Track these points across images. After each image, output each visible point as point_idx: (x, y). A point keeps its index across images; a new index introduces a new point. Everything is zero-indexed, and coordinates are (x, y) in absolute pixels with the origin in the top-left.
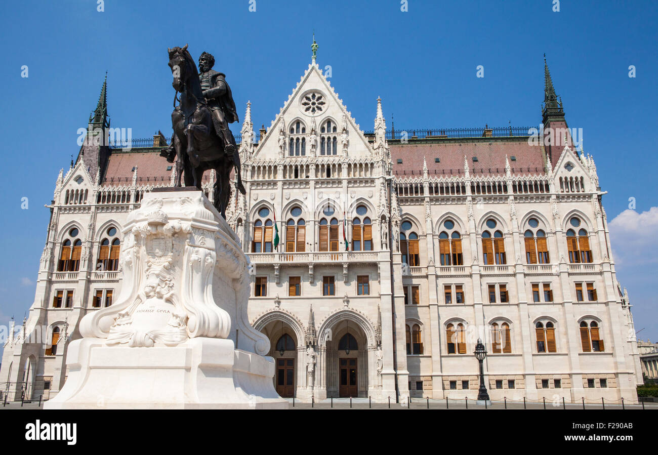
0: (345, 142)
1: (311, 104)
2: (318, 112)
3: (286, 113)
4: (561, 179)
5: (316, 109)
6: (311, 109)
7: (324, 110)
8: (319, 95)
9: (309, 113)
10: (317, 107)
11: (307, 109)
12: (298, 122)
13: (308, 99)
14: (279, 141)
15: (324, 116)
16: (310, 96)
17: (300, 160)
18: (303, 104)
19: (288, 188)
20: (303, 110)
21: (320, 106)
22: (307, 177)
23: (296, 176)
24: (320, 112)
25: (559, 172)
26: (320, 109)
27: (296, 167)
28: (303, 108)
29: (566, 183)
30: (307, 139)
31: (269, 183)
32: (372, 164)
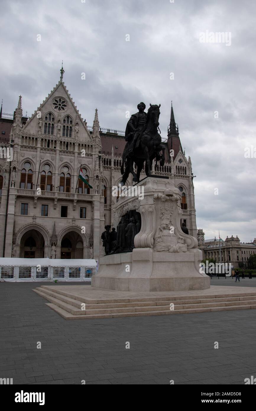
0: (77, 131)
1: (58, 105)
2: (62, 111)
3: (44, 107)
4: (176, 166)
5: (61, 108)
6: (58, 108)
7: (66, 110)
8: (63, 101)
9: (57, 110)
10: (62, 107)
11: (56, 108)
12: (50, 114)
13: (56, 101)
14: (39, 124)
15: (66, 114)
16: (58, 100)
17: (51, 137)
18: (53, 104)
19: (43, 153)
20: (54, 108)
21: (63, 107)
22: (55, 148)
23: (48, 146)
24: (63, 111)
25: (176, 163)
26: (63, 109)
27: (49, 140)
28: (53, 106)
29: (178, 169)
30: (55, 125)
31: (32, 148)
32: (92, 146)
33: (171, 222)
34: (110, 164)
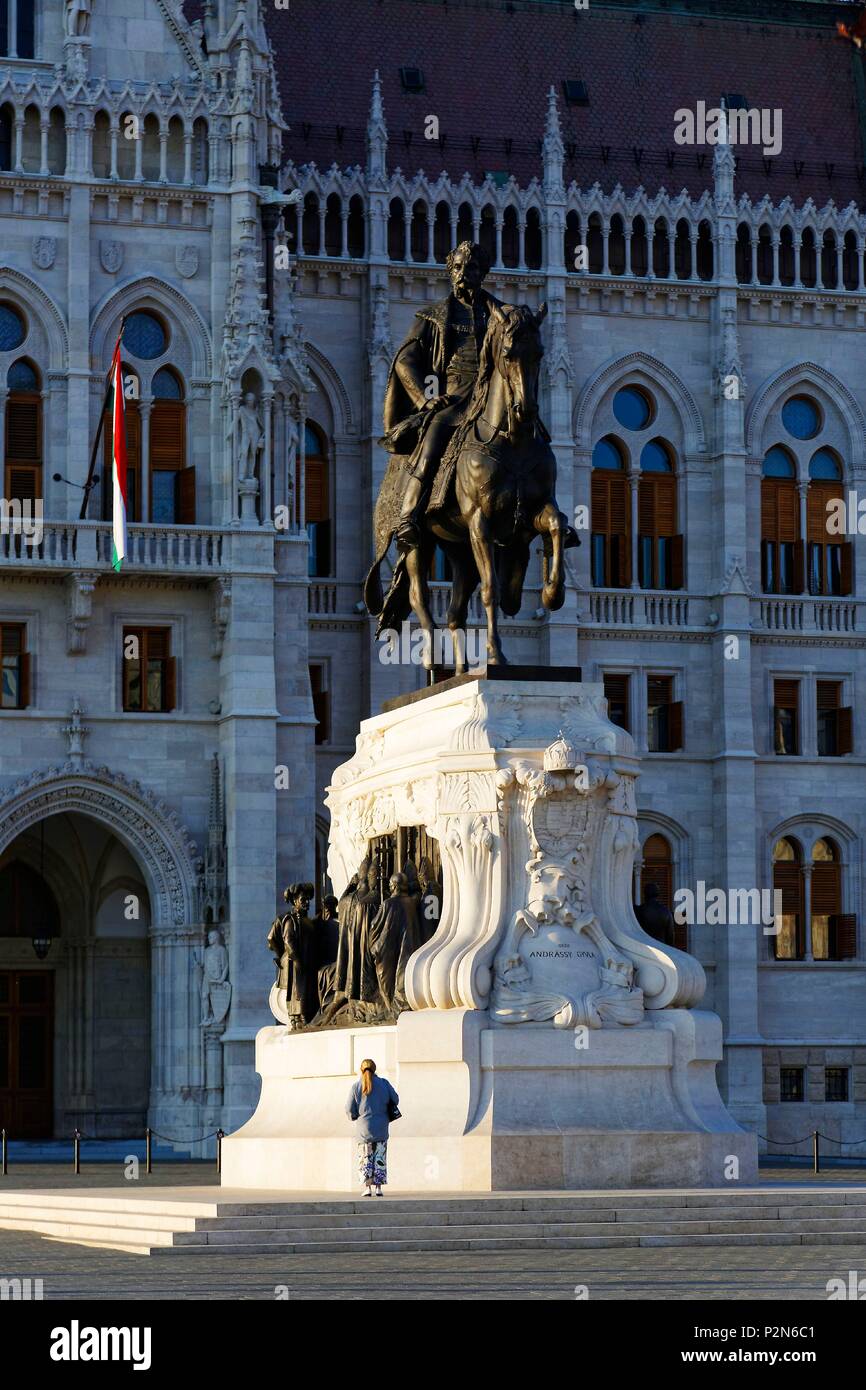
32: (201, 123)
33: (576, 888)
34: (359, 246)
